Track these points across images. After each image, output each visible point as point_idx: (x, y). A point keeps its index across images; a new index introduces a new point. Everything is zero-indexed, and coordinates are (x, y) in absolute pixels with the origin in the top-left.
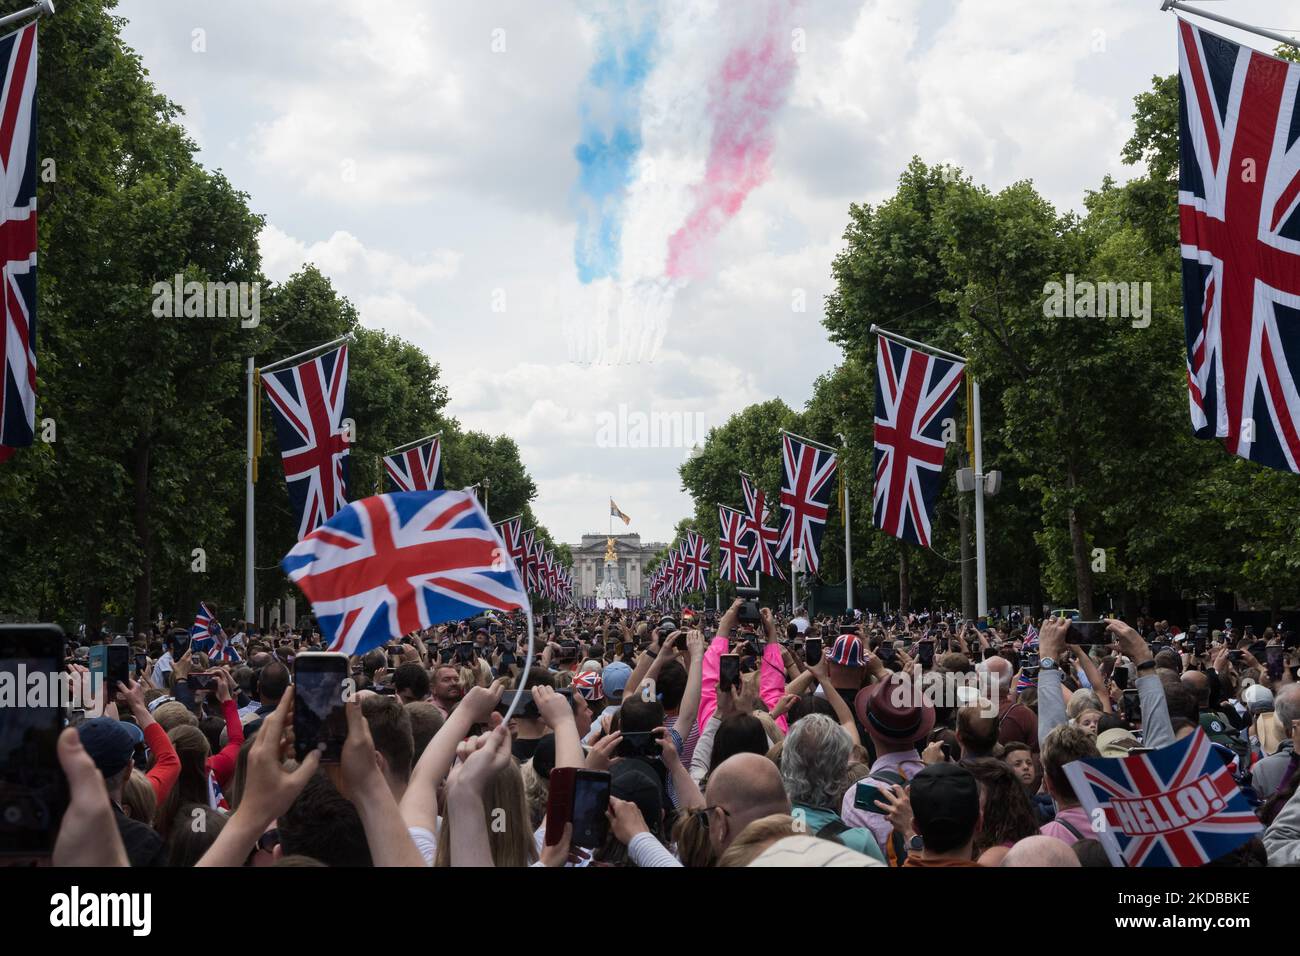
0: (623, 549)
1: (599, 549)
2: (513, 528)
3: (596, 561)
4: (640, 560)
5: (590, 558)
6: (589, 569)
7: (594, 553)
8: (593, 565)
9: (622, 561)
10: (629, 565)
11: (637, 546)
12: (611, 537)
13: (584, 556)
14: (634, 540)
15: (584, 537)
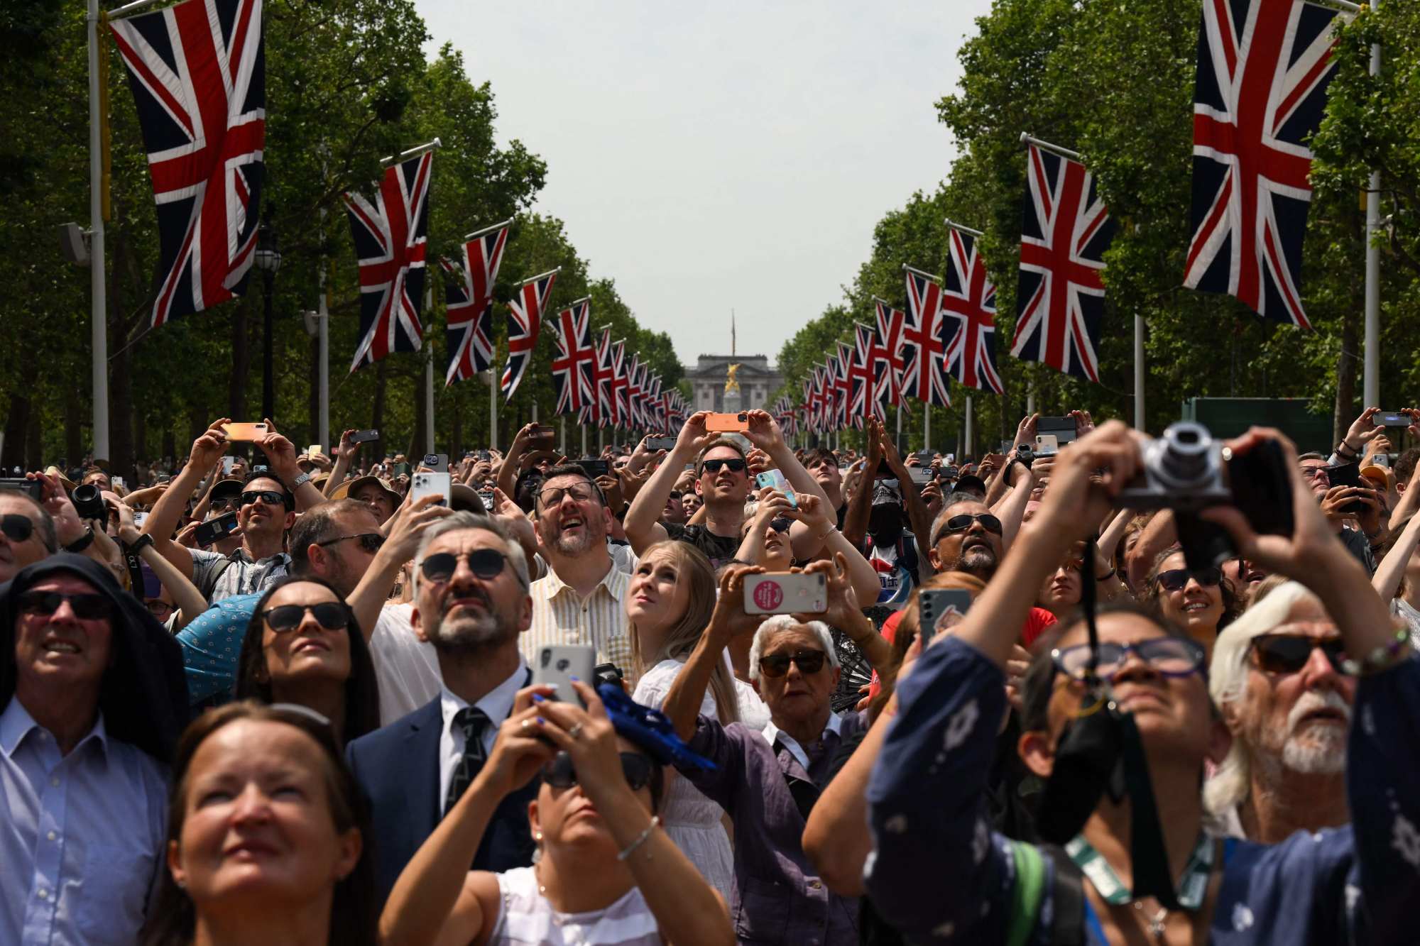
0: (748, 373)
1: (719, 372)
2: (577, 317)
3: (715, 387)
4: (767, 387)
5: (706, 383)
6: (706, 396)
7: (712, 377)
8: (712, 392)
9: (745, 388)
10: (753, 393)
11: (764, 369)
12: (734, 359)
13: (700, 381)
14: (760, 363)
15: (702, 358)
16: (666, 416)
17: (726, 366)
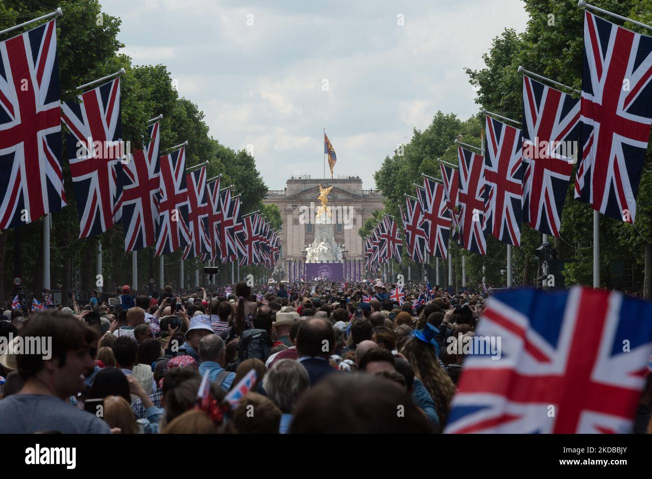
16: (249, 242)
17: (317, 190)
